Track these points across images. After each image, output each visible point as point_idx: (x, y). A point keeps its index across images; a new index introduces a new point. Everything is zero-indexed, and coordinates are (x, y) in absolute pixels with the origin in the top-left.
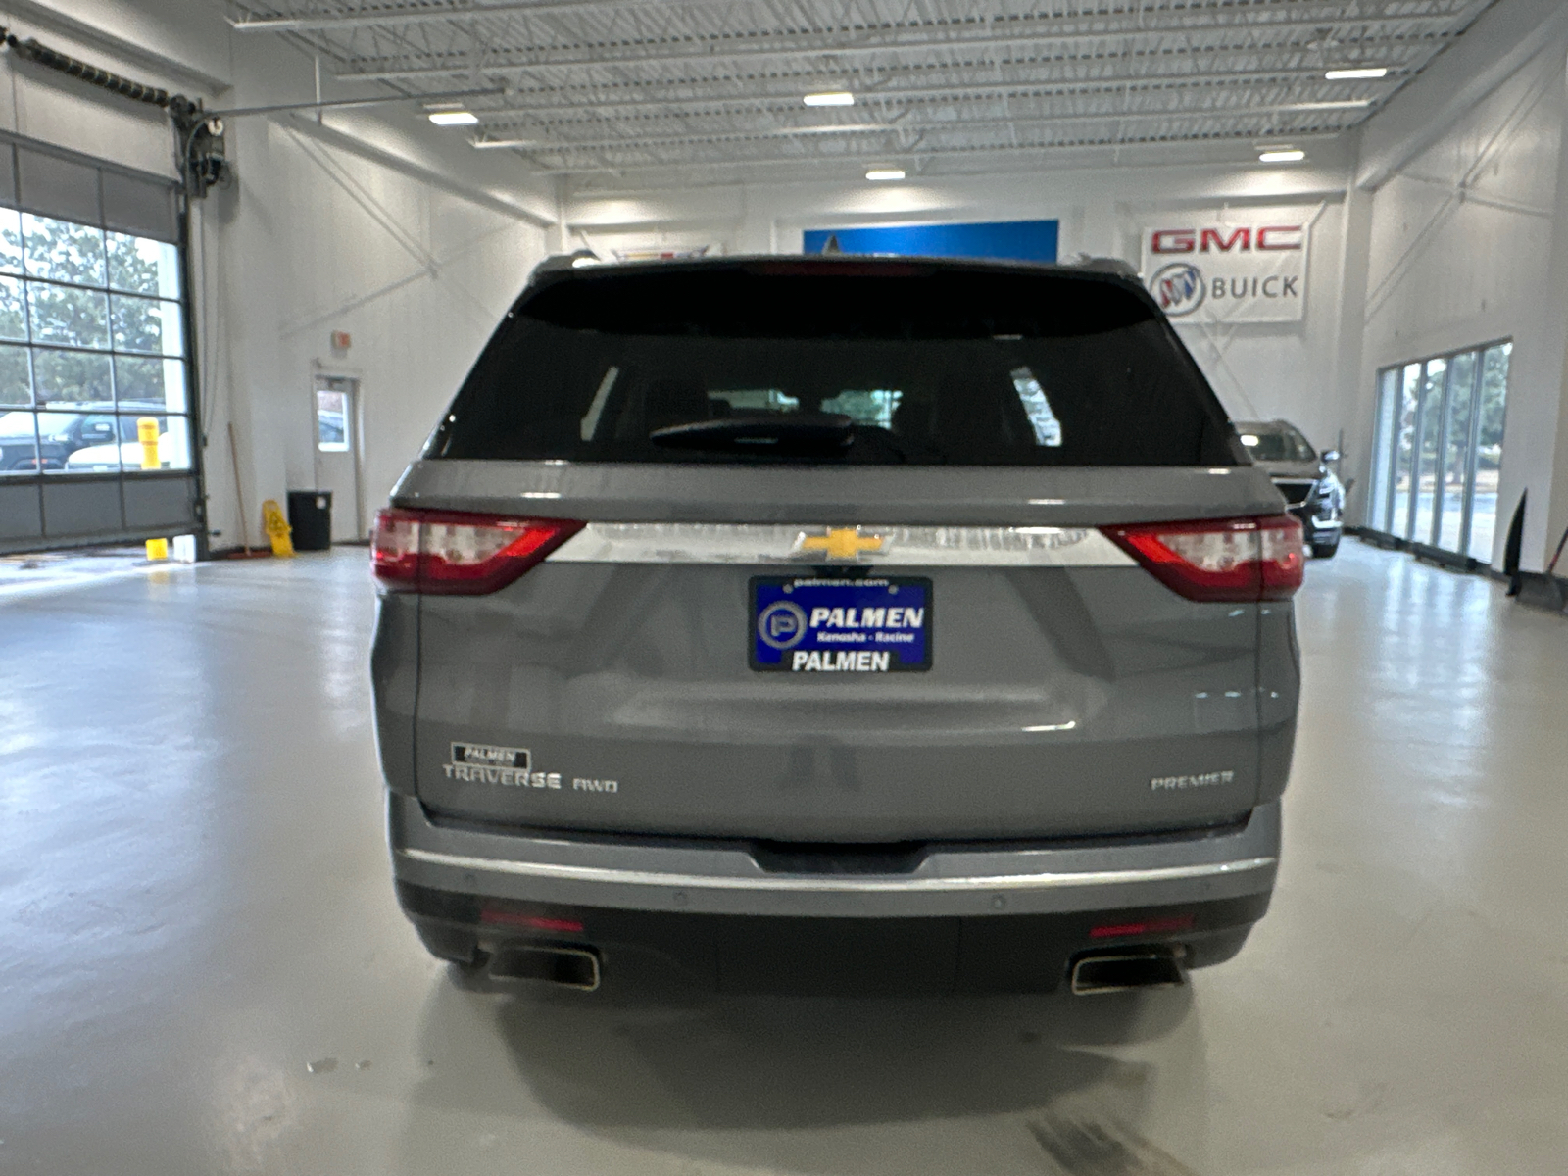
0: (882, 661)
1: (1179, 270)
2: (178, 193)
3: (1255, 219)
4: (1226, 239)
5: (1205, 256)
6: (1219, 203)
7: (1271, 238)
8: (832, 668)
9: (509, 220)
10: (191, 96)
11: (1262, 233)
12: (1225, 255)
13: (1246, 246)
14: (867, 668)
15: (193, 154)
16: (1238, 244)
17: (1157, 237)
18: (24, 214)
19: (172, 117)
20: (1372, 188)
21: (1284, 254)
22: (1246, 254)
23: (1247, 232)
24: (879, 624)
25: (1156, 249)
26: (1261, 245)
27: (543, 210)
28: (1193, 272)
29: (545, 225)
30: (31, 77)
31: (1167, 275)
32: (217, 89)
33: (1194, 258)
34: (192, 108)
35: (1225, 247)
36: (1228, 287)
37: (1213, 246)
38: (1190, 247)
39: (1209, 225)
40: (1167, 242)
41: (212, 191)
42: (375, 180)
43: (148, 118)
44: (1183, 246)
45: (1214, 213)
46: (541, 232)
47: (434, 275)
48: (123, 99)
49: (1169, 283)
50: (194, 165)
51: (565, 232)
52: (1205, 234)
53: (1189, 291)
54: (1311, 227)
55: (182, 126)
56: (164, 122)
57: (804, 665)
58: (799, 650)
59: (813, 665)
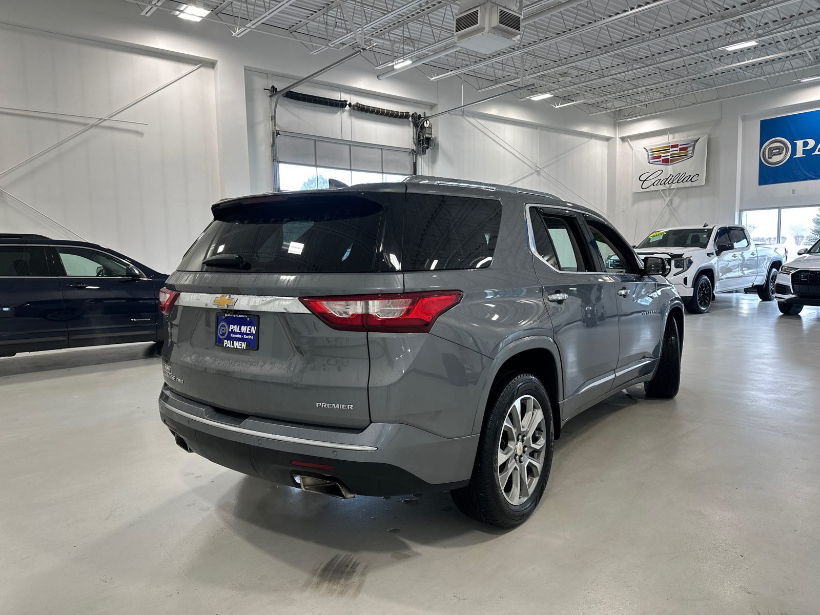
0: (244, 345)
2: (413, 154)
8: (232, 347)
9: (586, 139)
10: (419, 112)
14: (240, 348)
15: (419, 137)
18: (353, 172)
19: (413, 122)
24: (245, 332)
27: (605, 132)
29: (608, 139)
30: (357, 117)
32: (432, 106)
34: (420, 117)
41: (428, 151)
42: (508, 134)
43: (403, 124)
46: (606, 143)
47: (538, 173)
48: (392, 119)
50: (419, 141)
51: (618, 141)
55: (416, 125)
56: (409, 125)
57: (226, 345)
58: (226, 339)
59: (229, 345)
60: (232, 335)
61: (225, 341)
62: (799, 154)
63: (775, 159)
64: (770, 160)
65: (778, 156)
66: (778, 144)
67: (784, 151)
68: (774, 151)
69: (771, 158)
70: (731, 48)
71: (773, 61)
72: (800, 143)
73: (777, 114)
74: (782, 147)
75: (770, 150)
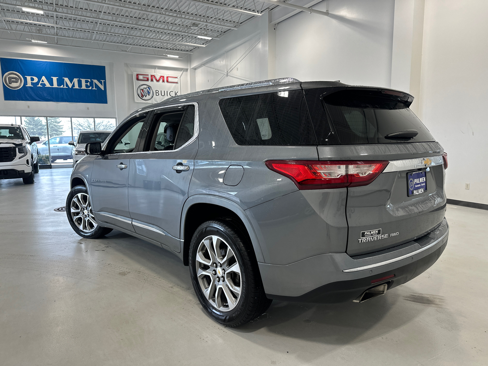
0: (423, 191)
1: (145, 86)
3: (166, 73)
4: (158, 79)
5: (152, 83)
6: (155, 67)
7: (170, 80)
8: (418, 194)
11: (167, 77)
12: (158, 83)
13: (163, 81)
14: (421, 193)
16: (161, 80)
17: (137, 75)
20: (195, 69)
21: (174, 84)
22: (163, 83)
23: (163, 77)
24: (421, 182)
25: (138, 79)
26: (167, 81)
28: (149, 87)
31: (142, 87)
33: (149, 83)
35: (158, 81)
36: (160, 93)
37: (154, 80)
38: (148, 80)
39: (153, 74)
40: (141, 77)
44: (146, 79)
45: (153, 70)
49: (142, 90)
52: (152, 76)
53: (149, 93)
54: (180, 77)
57: (415, 194)
58: (414, 190)
59: (416, 193)
60: (416, 186)
61: (414, 191)
62: (29, 84)
63: (14, 85)
64: (10, 85)
65: (16, 83)
66: (15, 76)
67: (19, 81)
68: (12, 80)
69: (11, 84)
70: (25, 9)
71: (39, 25)
72: (29, 78)
73: (11, 57)
74: (17, 78)
75: (10, 78)
